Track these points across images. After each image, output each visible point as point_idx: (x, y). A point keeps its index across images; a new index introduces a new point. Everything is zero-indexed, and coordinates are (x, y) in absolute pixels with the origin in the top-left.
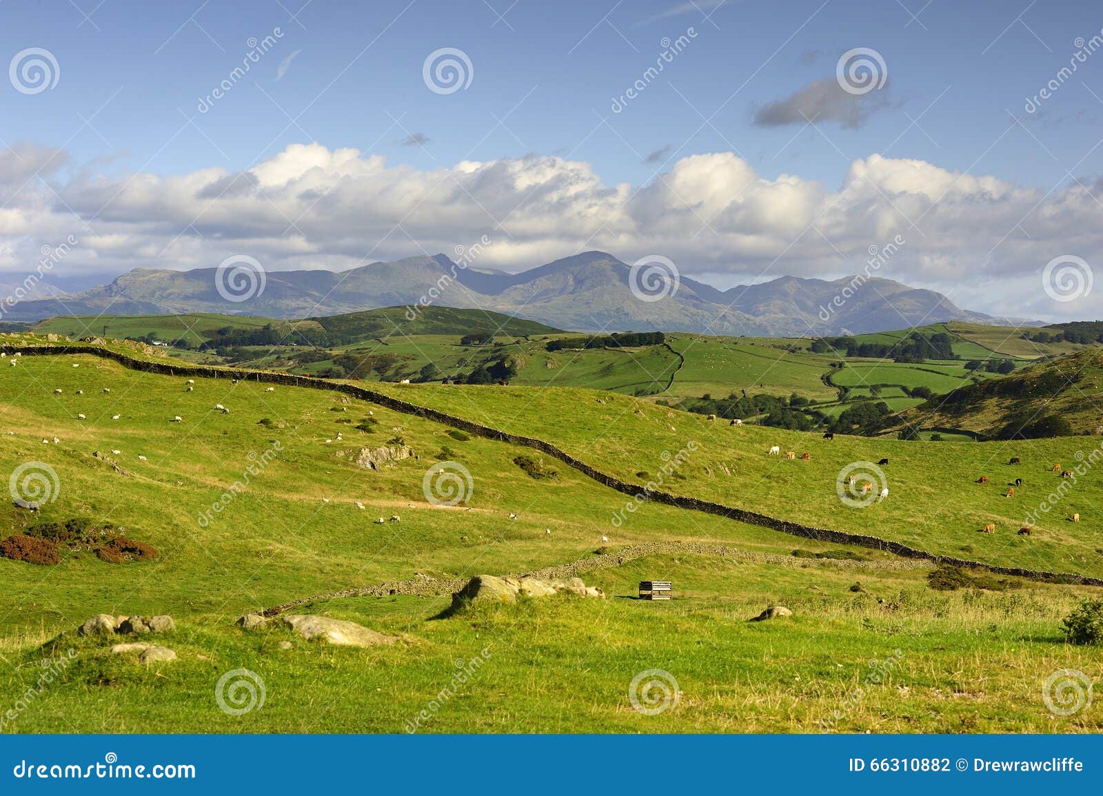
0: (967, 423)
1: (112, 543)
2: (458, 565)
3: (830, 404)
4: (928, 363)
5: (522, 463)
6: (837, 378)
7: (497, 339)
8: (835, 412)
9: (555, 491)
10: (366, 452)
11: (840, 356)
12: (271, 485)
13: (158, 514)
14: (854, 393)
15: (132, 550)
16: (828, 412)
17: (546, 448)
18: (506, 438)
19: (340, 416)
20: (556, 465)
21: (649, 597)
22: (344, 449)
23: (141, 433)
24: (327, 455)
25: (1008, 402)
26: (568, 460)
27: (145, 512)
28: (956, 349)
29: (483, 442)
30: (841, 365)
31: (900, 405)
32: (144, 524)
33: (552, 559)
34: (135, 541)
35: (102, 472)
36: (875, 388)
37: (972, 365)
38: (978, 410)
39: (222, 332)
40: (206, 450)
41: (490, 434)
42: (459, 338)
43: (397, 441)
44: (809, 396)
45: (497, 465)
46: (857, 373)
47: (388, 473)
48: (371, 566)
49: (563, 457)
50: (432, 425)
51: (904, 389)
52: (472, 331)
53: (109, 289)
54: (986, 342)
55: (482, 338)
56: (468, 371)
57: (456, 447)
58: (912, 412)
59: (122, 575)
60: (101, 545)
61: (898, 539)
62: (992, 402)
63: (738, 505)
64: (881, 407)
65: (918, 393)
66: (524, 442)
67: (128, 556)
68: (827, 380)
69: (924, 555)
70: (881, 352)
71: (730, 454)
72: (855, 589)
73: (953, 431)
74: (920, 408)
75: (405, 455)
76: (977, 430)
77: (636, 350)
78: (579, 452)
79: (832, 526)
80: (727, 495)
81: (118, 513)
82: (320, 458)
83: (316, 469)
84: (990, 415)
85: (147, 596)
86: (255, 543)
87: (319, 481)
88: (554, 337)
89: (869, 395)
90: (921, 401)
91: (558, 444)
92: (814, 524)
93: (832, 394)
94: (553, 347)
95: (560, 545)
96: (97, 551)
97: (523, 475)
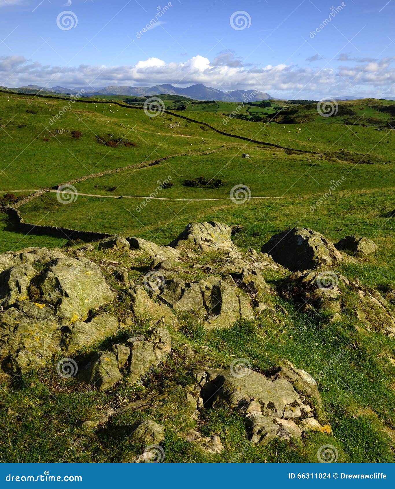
0: (276, 120)
1: (128, 143)
2: (196, 149)
3: (248, 116)
4: (267, 108)
5: (202, 127)
6: (249, 110)
7: (182, 102)
8: (249, 117)
9: (208, 133)
10: (171, 125)
11: (249, 106)
12: (153, 131)
13: (136, 137)
14: (253, 114)
15: (132, 145)
16: (248, 117)
17: (206, 124)
18: (198, 122)
19: (164, 117)
20: (208, 128)
21: (245, 157)
22: (167, 124)
23: (126, 120)
24: (163, 125)
25: (284, 116)
26: (210, 127)
27: (133, 137)
28: (272, 105)
29: (193, 123)
30: (250, 108)
31: (262, 116)
32: (134, 139)
33: (214, 148)
34: (133, 143)
35: (122, 128)
36: (257, 113)
37: (275, 108)
38: (278, 117)
39: (127, 99)
40: (140, 124)
41: (195, 121)
42: (174, 101)
43: (177, 123)
44: (244, 114)
45: (197, 128)
46: (253, 109)
47: (176, 129)
48: (179, 149)
49: (209, 126)
50: (183, 119)
51: (262, 113)
52: (177, 100)
53: (104, 90)
54: (277, 103)
55: (179, 101)
56: (176, 108)
57: (188, 124)
58: (265, 118)
59: (130, 150)
60: (126, 143)
61: (276, 144)
62: (281, 116)
63: (244, 137)
64: (258, 116)
65: (266, 114)
66: (202, 123)
67: (131, 146)
68: (247, 111)
69: (281, 147)
70: (257, 105)
71: (241, 126)
72: (274, 155)
73: (273, 121)
74: (266, 117)
75: (179, 126)
76: (278, 121)
77: (210, 104)
78: (212, 125)
79: (263, 141)
80: (241, 135)
81: (128, 137)
82: (162, 126)
83: (162, 128)
84: (280, 118)
85: (136, 154)
86: (156, 143)
87: (162, 131)
88: (193, 101)
89: (256, 114)
90: (266, 115)
91: (208, 124)
92: (259, 141)
93: (248, 114)
94: (193, 103)
95: (214, 145)
96: (125, 145)
97: (202, 130)
